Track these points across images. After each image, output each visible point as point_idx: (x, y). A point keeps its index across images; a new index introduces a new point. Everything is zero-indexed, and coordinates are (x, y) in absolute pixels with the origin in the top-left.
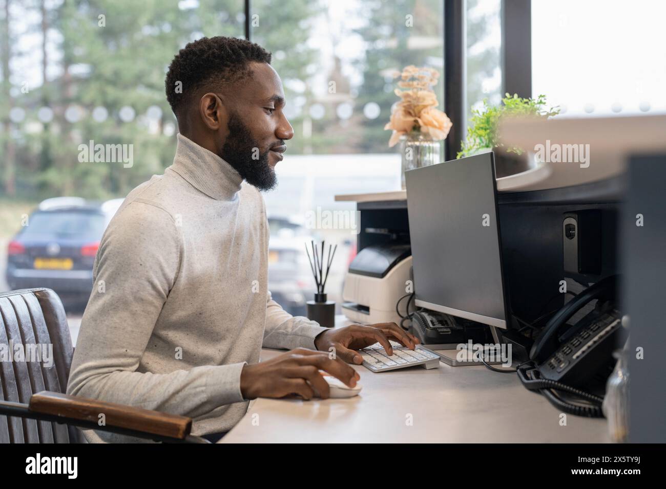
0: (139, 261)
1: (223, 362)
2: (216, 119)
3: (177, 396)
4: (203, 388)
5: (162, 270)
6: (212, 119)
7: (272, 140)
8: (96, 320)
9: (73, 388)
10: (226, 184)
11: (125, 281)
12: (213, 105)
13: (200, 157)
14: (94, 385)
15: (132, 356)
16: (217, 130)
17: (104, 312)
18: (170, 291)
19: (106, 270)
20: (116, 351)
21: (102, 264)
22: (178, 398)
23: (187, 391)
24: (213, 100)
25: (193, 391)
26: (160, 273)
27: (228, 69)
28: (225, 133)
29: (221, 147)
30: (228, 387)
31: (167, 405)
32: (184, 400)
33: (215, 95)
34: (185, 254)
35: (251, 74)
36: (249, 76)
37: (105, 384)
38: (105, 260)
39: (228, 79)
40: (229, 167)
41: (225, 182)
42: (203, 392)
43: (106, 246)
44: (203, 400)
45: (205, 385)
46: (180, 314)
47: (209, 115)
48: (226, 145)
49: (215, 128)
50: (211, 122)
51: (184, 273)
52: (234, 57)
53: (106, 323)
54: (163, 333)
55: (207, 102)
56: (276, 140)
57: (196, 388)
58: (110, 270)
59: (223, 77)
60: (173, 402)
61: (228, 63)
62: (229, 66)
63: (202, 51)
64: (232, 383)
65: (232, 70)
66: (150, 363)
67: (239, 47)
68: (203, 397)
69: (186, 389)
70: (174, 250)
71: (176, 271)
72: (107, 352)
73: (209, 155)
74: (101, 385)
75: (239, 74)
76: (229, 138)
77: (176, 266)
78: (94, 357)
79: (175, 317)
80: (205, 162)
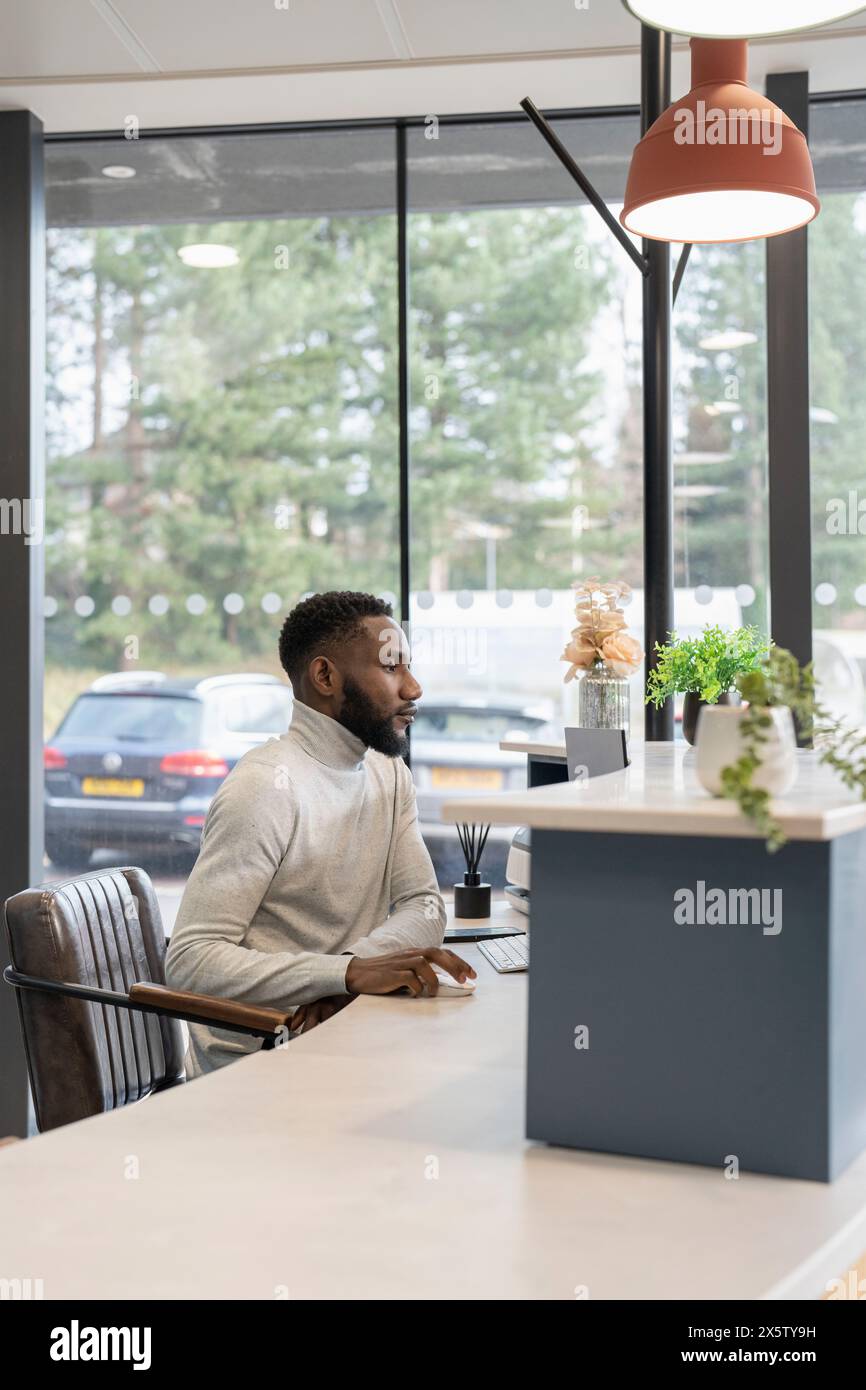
0: (251, 821)
1: (332, 951)
2: (329, 684)
3: (280, 976)
4: (308, 972)
5: (275, 834)
6: (323, 685)
7: (398, 703)
8: (202, 882)
9: (174, 951)
10: (346, 752)
11: (236, 841)
12: (325, 669)
13: (317, 722)
14: (197, 951)
15: (238, 924)
16: (332, 696)
17: (210, 872)
18: (282, 860)
19: (216, 830)
20: (221, 916)
21: (211, 826)
22: (280, 978)
23: (291, 972)
24: (324, 664)
25: (297, 974)
26: (272, 837)
27: (338, 628)
28: (340, 697)
29: (338, 714)
30: (333, 973)
31: (267, 984)
32: (285, 982)
33: (326, 659)
34: (301, 820)
35: (364, 631)
36: (362, 633)
37: (209, 952)
38: (216, 820)
39: (339, 640)
40: (348, 733)
41: (346, 750)
42: (307, 975)
43: (219, 805)
44: (305, 984)
45: (311, 969)
46: (290, 887)
47: (321, 680)
48: (342, 712)
49: (329, 694)
50: (323, 688)
51: (297, 841)
52: (344, 614)
53: (212, 885)
54: (271, 906)
55: (318, 667)
56: (401, 703)
57: (300, 970)
58: (221, 830)
59: (334, 638)
60: (274, 981)
61: (339, 621)
62: (339, 625)
63: (311, 611)
64: (338, 970)
65: (343, 629)
66: (255, 939)
67: (350, 602)
68: (305, 981)
69: (291, 970)
70: (290, 814)
71: (289, 837)
72: (212, 916)
73: (326, 721)
74: (206, 951)
75: (351, 632)
76: (346, 702)
77: (290, 831)
78: (198, 921)
79: (285, 889)
80: (322, 729)
